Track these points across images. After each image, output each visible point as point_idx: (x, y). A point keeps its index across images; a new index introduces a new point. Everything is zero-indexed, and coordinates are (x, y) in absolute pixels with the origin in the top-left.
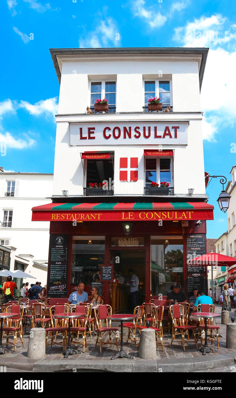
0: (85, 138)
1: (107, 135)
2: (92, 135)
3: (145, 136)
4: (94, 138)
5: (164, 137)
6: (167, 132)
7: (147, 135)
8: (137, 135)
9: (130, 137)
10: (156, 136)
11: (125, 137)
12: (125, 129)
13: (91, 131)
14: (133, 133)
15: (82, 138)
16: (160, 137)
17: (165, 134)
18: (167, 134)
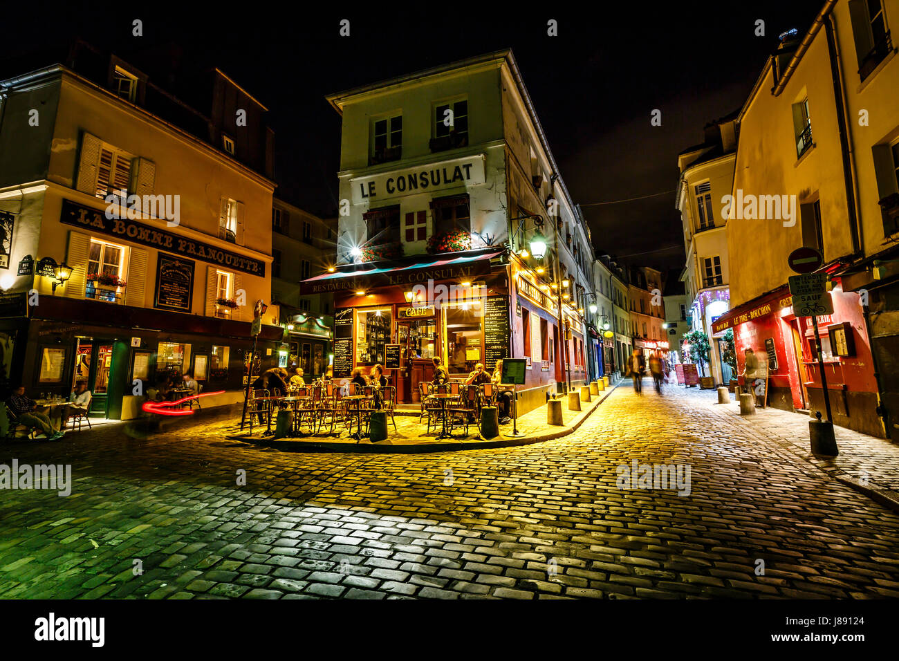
0: (366, 196)
1: (391, 189)
2: (372, 191)
3: (434, 184)
4: (375, 194)
5: (454, 180)
6: (457, 174)
7: (436, 180)
8: (425, 183)
9: (416, 187)
10: (446, 181)
11: (410, 188)
12: (409, 178)
13: (372, 186)
14: (419, 181)
16: (450, 181)
18: (457, 177)
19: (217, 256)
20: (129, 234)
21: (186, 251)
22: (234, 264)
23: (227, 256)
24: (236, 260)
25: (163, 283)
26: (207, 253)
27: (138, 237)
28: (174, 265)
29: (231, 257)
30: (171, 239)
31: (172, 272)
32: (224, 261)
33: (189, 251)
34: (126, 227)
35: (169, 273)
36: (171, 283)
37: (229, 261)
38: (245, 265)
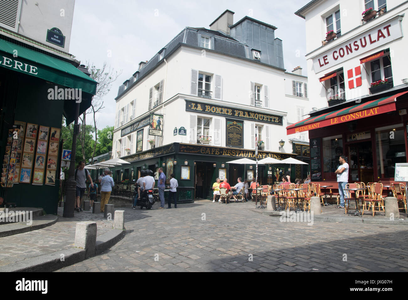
0: (323, 65)
1: (336, 57)
2: (326, 61)
3: (363, 46)
4: (328, 63)
5: (378, 40)
6: (380, 35)
7: (364, 44)
8: (357, 48)
9: (351, 52)
10: (372, 42)
11: (348, 53)
12: (347, 47)
13: (325, 58)
14: (353, 47)
15: (321, 66)
16: (375, 41)
17: (379, 37)
19: (255, 116)
20: (212, 111)
21: (238, 116)
22: (264, 120)
23: (260, 115)
24: (265, 117)
25: (229, 134)
26: (249, 115)
27: (216, 112)
28: (233, 124)
29: (262, 116)
30: (231, 111)
31: (233, 128)
32: (259, 118)
33: (240, 116)
34: (211, 108)
35: (231, 128)
36: (233, 133)
37: (261, 118)
38: (271, 119)
